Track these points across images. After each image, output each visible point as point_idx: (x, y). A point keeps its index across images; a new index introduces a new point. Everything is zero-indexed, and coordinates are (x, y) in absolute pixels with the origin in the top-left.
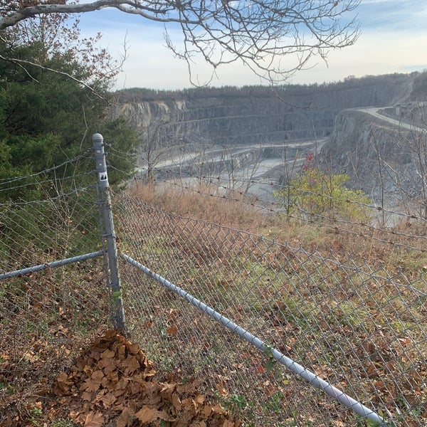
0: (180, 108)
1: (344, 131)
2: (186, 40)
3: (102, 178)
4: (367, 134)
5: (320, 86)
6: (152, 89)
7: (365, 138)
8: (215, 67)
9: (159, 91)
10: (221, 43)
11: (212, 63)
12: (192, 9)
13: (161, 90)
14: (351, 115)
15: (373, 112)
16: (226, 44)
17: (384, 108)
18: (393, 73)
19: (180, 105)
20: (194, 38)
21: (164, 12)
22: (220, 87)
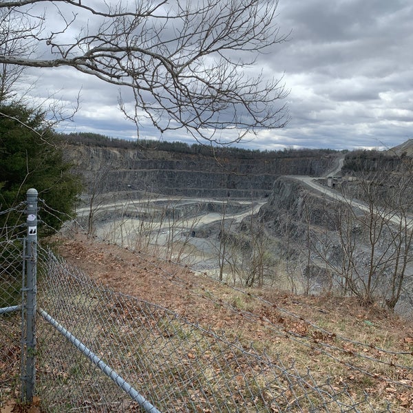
0: (131, 156)
1: (281, 195)
2: (137, 105)
3: (31, 232)
4: (301, 200)
5: (263, 153)
6: (106, 136)
7: (299, 204)
8: (162, 131)
9: (113, 139)
10: (169, 112)
11: (159, 128)
12: (144, 79)
13: (115, 138)
14: (288, 181)
15: (307, 180)
16: (173, 113)
17: (317, 179)
18: (327, 149)
19: (131, 154)
20: (144, 104)
21: (118, 77)
22: (172, 142)
